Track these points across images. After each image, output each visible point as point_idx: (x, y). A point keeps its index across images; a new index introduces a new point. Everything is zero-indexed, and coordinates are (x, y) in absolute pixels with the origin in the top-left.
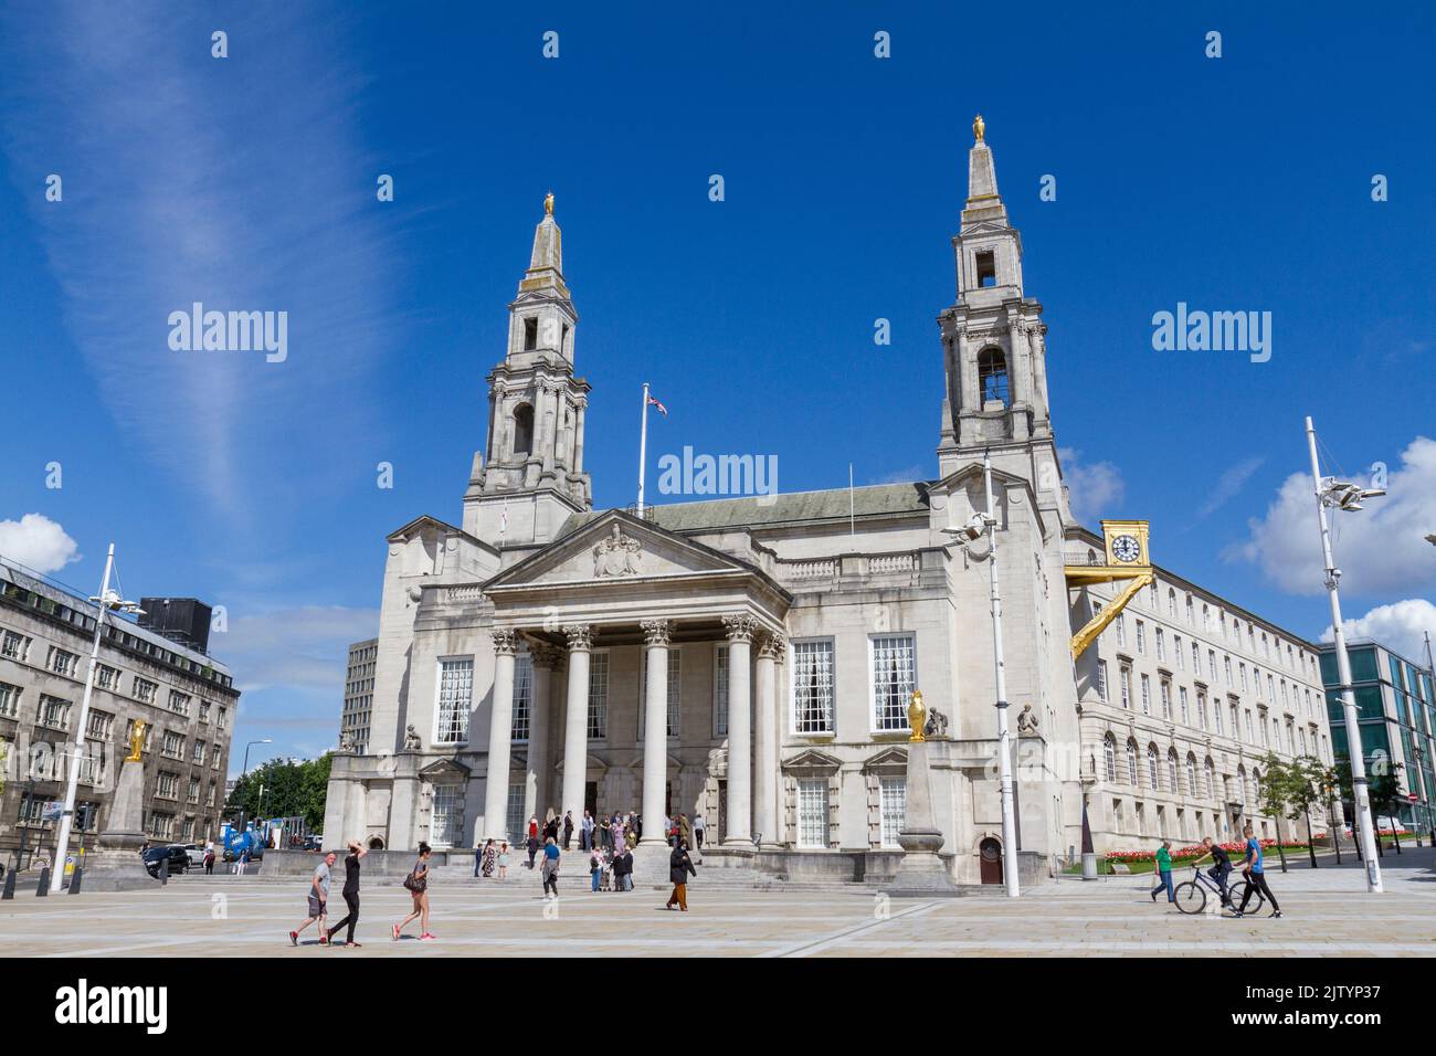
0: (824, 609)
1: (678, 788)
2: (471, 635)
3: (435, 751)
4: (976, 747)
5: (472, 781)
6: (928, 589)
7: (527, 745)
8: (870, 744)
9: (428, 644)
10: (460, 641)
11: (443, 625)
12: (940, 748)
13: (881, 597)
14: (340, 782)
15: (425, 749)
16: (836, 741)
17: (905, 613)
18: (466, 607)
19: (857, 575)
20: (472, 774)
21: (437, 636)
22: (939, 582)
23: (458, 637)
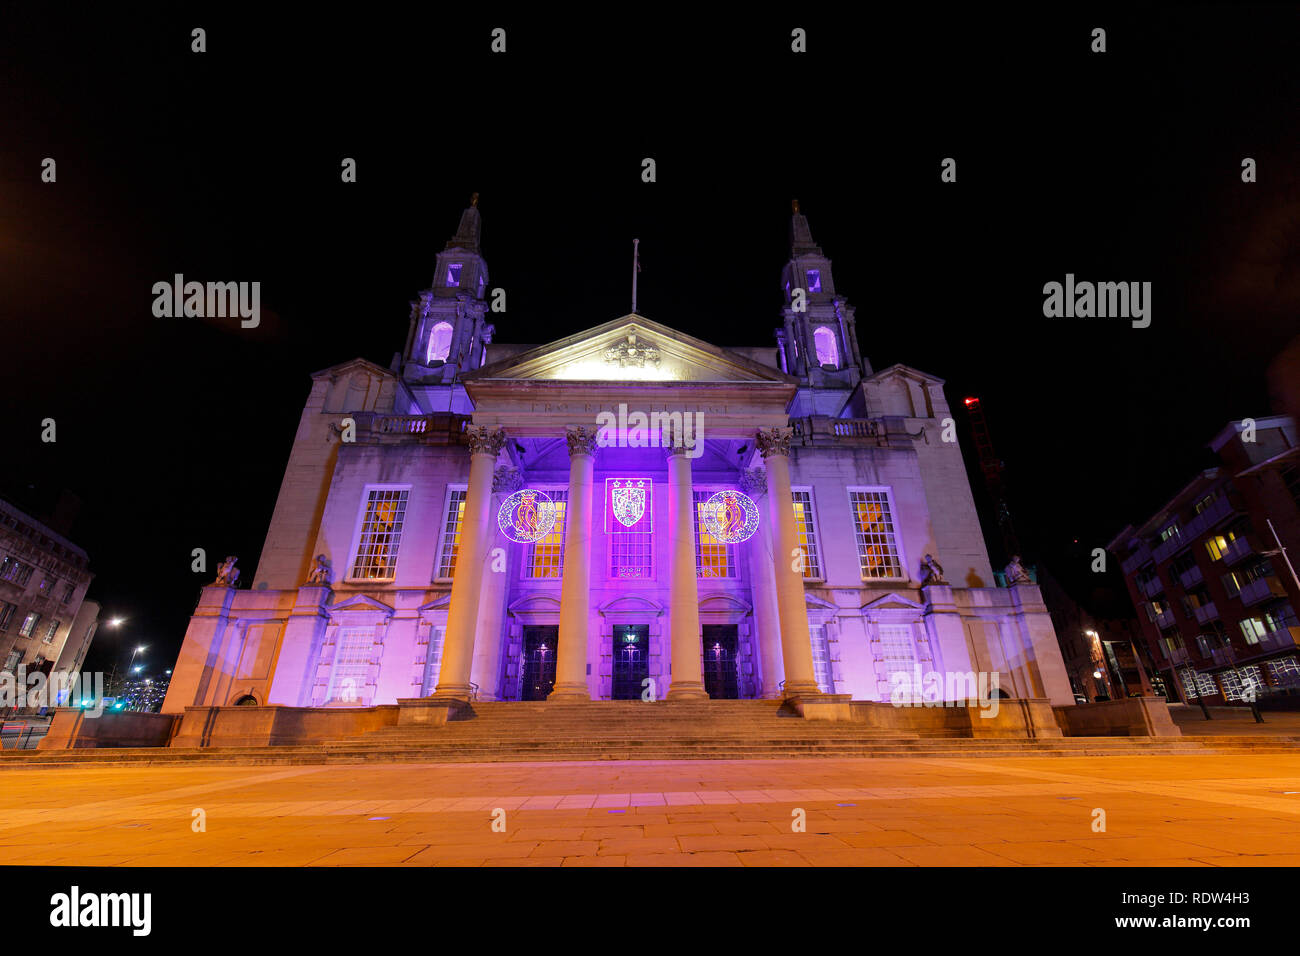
0: (800, 461)
1: (658, 633)
2: (410, 464)
3: (349, 588)
4: (972, 595)
5: (395, 622)
6: (897, 449)
7: (451, 584)
8: (864, 590)
9: (355, 471)
10: (396, 468)
11: (376, 452)
12: (944, 594)
13: (855, 454)
14: (207, 622)
15: (336, 585)
16: (827, 585)
17: (881, 471)
18: (405, 438)
19: (828, 434)
20: (395, 616)
21: (368, 462)
22: (907, 445)
23: (394, 464)
